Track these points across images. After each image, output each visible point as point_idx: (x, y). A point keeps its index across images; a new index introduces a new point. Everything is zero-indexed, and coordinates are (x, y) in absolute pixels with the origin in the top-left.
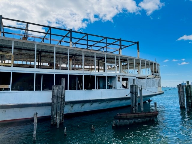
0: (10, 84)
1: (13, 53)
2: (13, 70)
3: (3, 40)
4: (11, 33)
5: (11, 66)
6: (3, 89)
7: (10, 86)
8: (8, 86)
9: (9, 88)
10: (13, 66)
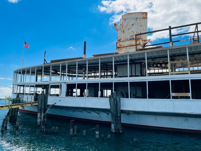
0: (190, 92)
1: (188, 59)
2: (190, 77)
3: (176, 49)
4: (179, 41)
5: (188, 74)
6: (179, 97)
7: (190, 94)
8: (188, 94)
9: (189, 96)
10: (190, 74)
